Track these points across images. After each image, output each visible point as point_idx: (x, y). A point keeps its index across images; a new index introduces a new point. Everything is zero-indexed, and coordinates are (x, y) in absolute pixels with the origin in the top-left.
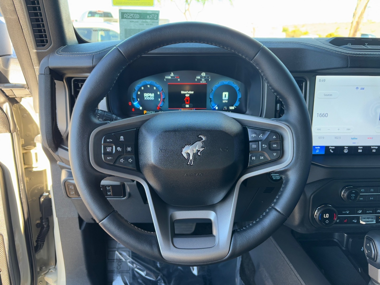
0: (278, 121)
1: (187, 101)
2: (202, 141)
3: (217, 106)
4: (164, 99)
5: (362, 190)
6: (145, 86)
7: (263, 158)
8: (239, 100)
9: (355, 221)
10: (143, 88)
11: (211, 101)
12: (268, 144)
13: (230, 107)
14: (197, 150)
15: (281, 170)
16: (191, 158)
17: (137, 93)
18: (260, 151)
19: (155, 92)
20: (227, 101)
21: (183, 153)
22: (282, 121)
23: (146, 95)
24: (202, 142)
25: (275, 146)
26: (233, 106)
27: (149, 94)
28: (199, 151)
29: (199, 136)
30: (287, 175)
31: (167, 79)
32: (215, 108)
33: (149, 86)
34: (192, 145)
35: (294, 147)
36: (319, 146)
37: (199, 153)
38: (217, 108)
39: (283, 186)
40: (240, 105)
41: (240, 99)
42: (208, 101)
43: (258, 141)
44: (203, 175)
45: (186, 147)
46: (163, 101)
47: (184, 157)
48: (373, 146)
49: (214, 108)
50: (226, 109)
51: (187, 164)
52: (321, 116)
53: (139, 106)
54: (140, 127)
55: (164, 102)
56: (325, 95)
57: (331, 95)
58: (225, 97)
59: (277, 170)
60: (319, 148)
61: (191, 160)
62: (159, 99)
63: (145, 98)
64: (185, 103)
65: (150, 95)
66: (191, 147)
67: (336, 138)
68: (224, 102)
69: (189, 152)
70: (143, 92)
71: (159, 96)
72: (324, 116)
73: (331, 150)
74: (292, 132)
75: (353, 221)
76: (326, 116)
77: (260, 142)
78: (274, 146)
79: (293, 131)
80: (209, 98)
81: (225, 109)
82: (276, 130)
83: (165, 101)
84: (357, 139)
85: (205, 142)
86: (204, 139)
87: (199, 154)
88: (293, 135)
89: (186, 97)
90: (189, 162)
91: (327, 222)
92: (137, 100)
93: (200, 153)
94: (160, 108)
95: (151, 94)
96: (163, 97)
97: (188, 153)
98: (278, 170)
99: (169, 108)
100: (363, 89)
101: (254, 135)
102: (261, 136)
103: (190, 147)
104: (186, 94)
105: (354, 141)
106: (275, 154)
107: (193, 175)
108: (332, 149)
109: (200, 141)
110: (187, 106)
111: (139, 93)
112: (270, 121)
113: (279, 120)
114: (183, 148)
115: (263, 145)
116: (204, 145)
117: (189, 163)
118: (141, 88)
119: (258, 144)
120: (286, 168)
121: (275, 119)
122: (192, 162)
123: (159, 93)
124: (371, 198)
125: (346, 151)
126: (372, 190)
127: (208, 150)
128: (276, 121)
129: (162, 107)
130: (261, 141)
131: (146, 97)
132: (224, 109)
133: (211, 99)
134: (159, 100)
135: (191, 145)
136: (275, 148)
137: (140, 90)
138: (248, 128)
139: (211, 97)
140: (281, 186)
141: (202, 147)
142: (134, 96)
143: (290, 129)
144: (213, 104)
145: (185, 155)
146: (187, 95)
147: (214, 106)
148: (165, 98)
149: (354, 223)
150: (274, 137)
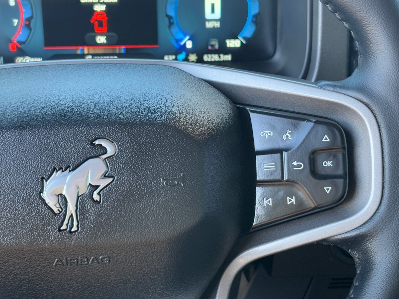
0: (339, 90)
1: (101, 25)
2: (104, 156)
3: (189, 39)
4: (29, 20)
7: (293, 200)
8: (253, 22)
11: (171, 24)
12: (307, 161)
13: (228, 41)
14: (90, 184)
15: (349, 235)
16: (71, 208)
18: (287, 181)
20: (217, 25)
21: (45, 195)
22: (348, 88)
24: (105, 159)
25: (330, 164)
26: (235, 37)
28: (97, 187)
29: (97, 142)
30: (365, 249)
32: (185, 44)
34: (74, 170)
35: (383, 167)
37: (95, 193)
38: (189, 45)
39: (356, 282)
40: (258, 33)
41: (256, 16)
42: (162, 23)
43: (280, 151)
44: (110, 261)
45: (56, 175)
46: (28, 26)
47: (50, 208)
49: (182, 43)
50: (217, 47)
51: (60, 230)
55: (30, 29)
58: (213, 11)
59: (336, 237)
61: (72, 216)
62: (16, 22)
64: (93, 31)
66: (69, 176)
68: (209, 25)
69: (64, 193)
71: (16, 12)
74: (378, 122)
77: (285, 154)
78: (325, 164)
79: (380, 120)
80: (164, 15)
81: (212, 46)
82: (334, 117)
83: (32, 25)
85: (114, 161)
86: (111, 149)
87: (96, 197)
88: (380, 130)
89: (95, 14)
90: (66, 222)
93: (99, 194)
94: (20, 46)
96: (26, 14)
97: (61, 194)
98: (340, 237)
101: (268, 133)
102: (287, 137)
103: (67, 175)
104: (96, 3)
106: (328, 190)
107: (79, 261)
109: (97, 156)
110: (101, 39)
112: (316, 89)
113: (340, 87)
114: (46, 181)
115: (295, 163)
116: (111, 170)
117: (64, 227)
119: (279, 160)
120: (362, 230)
121: (328, 85)
122: (75, 223)
123: (12, 3)
127: (124, 184)
128: (332, 89)
129: (24, 43)
130: (287, 150)
132: (210, 48)
133: (170, 18)
134: (15, 25)
135: (70, 171)
136: (329, 172)
138: (252, 111)
139: (171, 13)
140: (352, 283)
141: (105, 176)
143: (374, 114)
144: (176, 32)
145: (52, 202)
146: (99, 8)
147: (181, 40)
148: (32, 17)
150: (326, 139)
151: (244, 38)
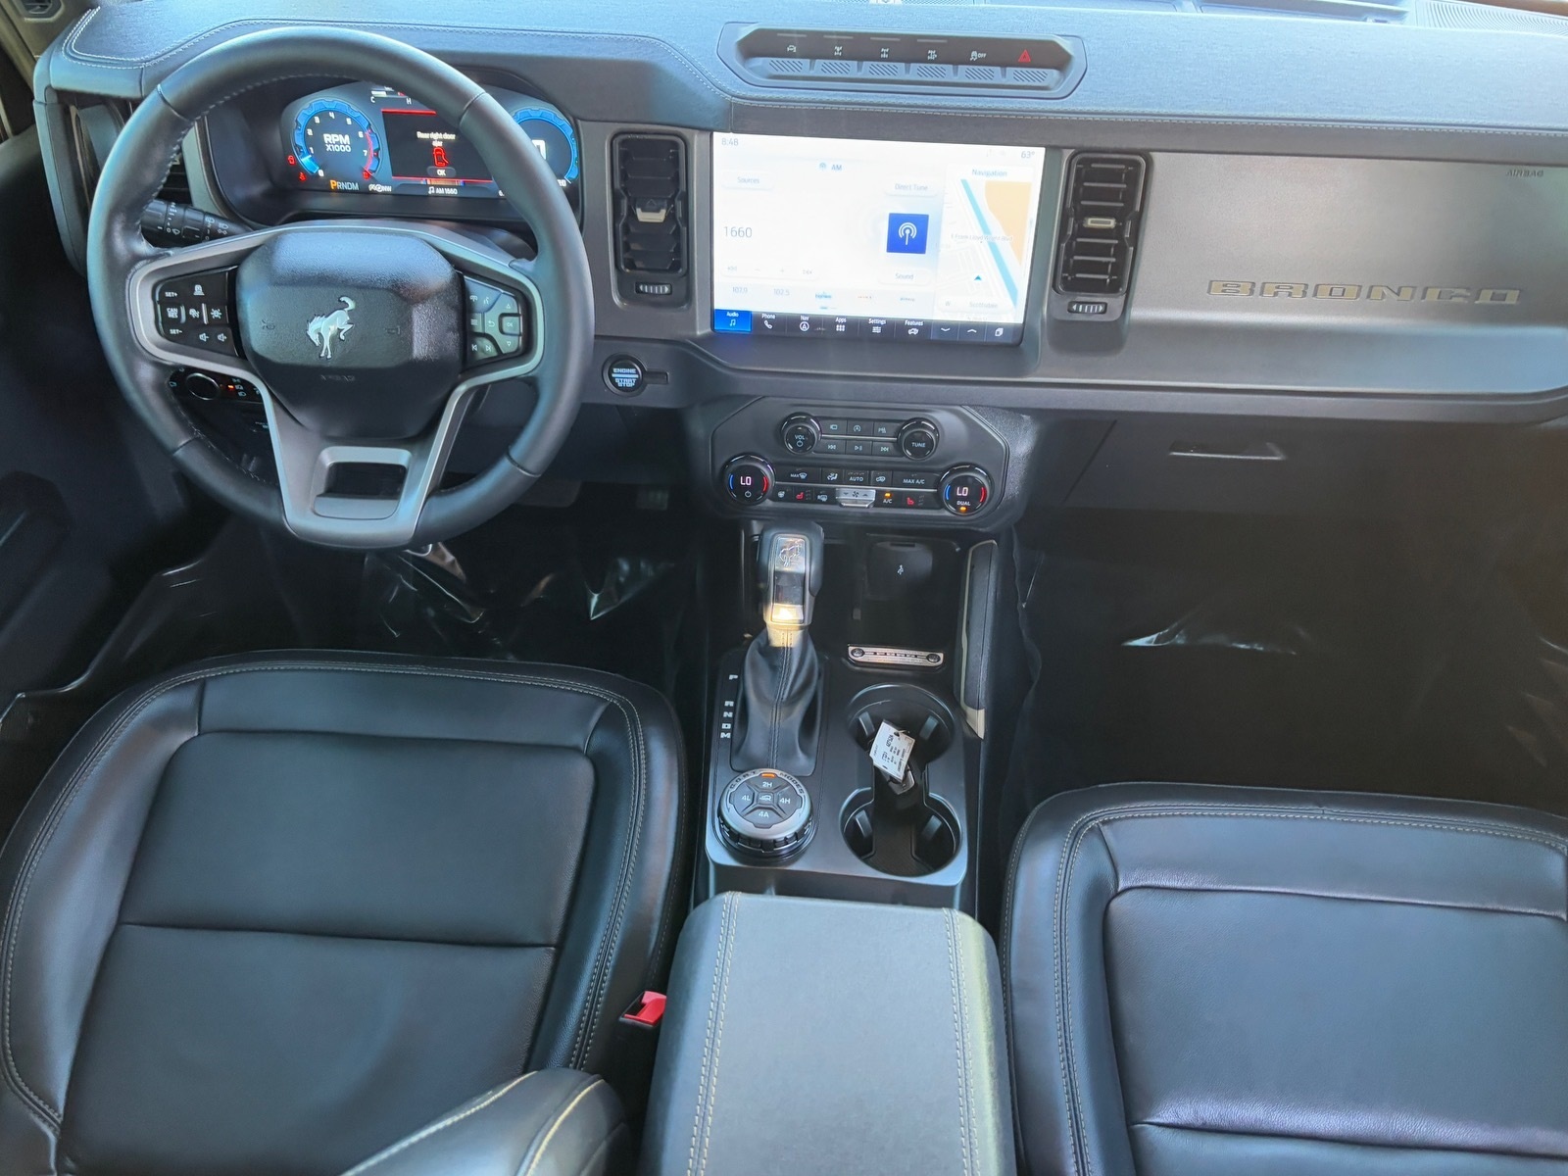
0: (521, 272)
1: (440, 159)
2: (347, 309)
4: (377, 151)
5: (831, 427)
6: (323, 114)
9: (824, 499)
10: (317, 120)
12: (497, 321)
14: (338, 328)
17: (306, 133)
19: (351, 131)
21: (309, 332)
23: (328, 138)
26: (564, 179)
27: (336, 136)
28: (343, 330)
29: (342, 299)
31: (376, 98)
33: (332, 115)
34: (327, 316)
36: (737, 311)
37: (342, 334)
45: (317, 319)
46: (375, 155)
47: (313, 341)
48: (873, 318)
51: (319, 356)
52: (734, 233)
53: (315, 169)
54: (239, 264)
55: (379, 160)
56: (740, 181)
57: (756, 181)
60: (735, 314)
61: (327, 348)
62: (365, 152)
63: (329, 148)
64: (434, 164)
65: (340, 138)
66: (325, 321)
67: (777, 292)
70: (320, 130)
71: (364, 143)
72: (741, 233)
73: (766, 323)
75: (819, 497)
76: (748, 234)
83: (380, 156)
84: (830, 297)
86: (351, 305)
87: (342, 337)
89: (434, 150)
90: (323, 352)
91: (748, 494)
92: (309, 152)
93: (344, 335)
94: (371, 175)
95: (341, 136)
96: (373, 145)
97: (320, 333)
99: (394, 175)
100: (839, 168)
103: (323, 320)
104: (433, 140)
105: (824, 302)
108: (770, 321)
109: (343, 309)
110: (441, 172)
111: (310, 132)
112: (509, 269)
114: (310, 322)
117: (322, 355)
118: (312, 119)
122: (330, 354)
123: (361, 135)
124: (856, 448)
125: (804, 328)
126: (857, 428)
127: (360, 330)
129: (375, 172)
131: (329, 143)
134: (366, 155)
135: (325, 318)
136: (510, 331)
137: (311, 124)
141: (348, 323)
142: (299, 141)
145: (315, 338)
146: (437, 144)
148: (379, 149)
149: (821, 502)
151: (569, 179)
